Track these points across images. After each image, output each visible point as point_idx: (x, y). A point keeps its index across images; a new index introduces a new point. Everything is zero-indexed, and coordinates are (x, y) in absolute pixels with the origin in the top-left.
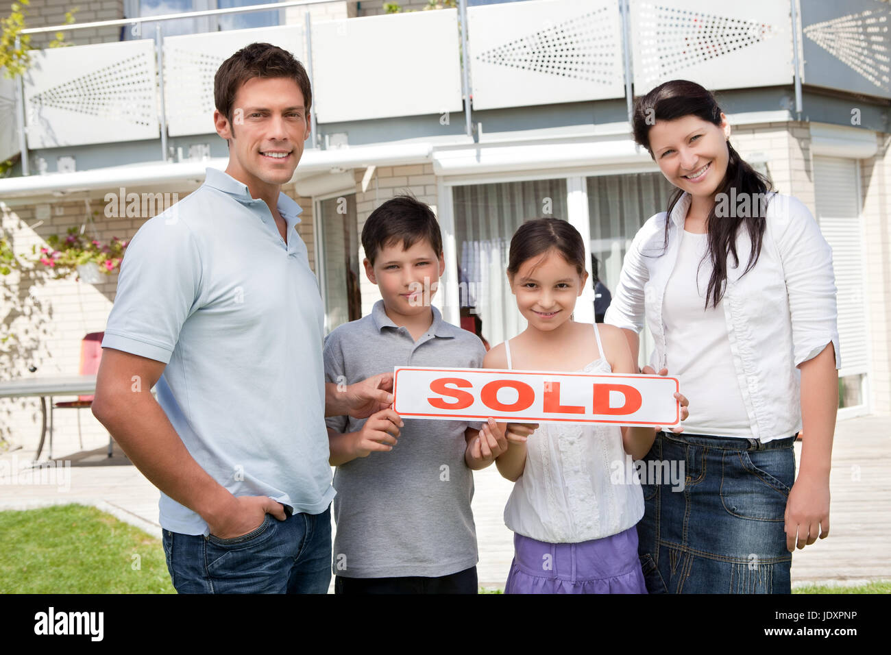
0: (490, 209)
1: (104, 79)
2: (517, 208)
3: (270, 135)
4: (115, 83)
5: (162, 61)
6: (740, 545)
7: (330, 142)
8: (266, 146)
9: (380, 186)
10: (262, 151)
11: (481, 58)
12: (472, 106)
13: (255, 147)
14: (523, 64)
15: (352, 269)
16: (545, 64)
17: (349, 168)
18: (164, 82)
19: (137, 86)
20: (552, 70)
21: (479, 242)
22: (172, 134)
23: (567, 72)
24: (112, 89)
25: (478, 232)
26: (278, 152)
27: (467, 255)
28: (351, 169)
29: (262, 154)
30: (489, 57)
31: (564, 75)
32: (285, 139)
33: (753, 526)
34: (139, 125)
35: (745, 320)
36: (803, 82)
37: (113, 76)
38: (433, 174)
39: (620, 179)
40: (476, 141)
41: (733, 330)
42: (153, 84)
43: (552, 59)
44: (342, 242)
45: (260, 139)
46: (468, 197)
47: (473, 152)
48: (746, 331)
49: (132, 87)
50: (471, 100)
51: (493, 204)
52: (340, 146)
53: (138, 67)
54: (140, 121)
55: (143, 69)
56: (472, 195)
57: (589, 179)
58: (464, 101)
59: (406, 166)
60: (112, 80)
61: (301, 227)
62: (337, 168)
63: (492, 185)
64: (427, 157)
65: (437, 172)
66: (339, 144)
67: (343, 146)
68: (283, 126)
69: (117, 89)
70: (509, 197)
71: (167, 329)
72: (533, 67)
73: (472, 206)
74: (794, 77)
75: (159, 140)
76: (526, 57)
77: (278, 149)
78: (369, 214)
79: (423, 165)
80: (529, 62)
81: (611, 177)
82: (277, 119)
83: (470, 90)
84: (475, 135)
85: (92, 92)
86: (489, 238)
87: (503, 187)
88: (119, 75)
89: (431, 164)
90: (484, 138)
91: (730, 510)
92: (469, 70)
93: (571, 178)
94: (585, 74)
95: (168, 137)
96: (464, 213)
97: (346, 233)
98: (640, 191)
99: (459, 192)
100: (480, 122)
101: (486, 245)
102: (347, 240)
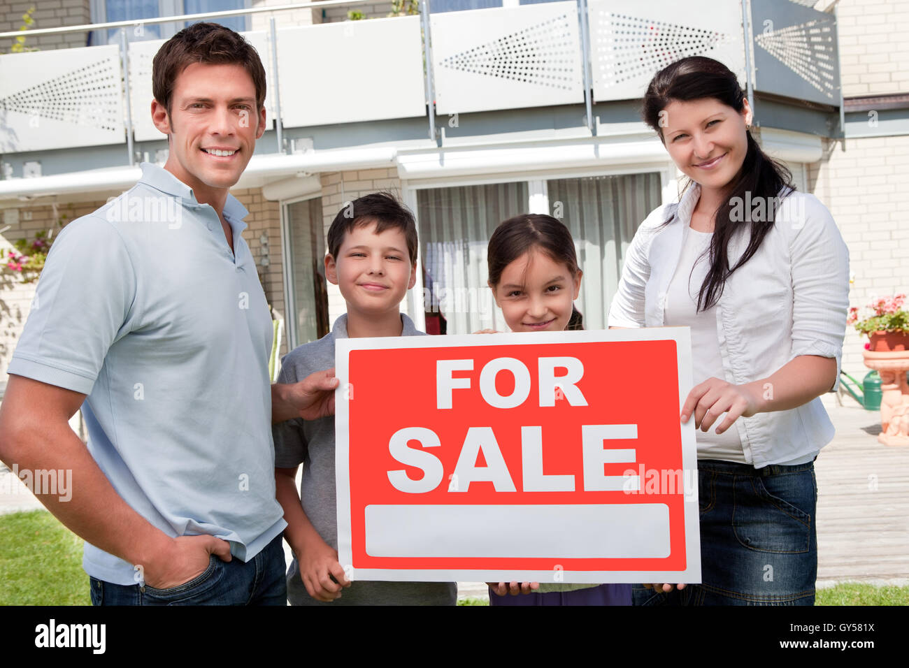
0: (454, 211)
1: (69, 84)
2: (480, 210)
3: (212, 129)
4: (81, 88)
5: (128, 67)
6: (755, 581)
7: (295, 147)
8: (208, 142)
9: (346, 190)
10: (203, 147)
11: (444, 64)
12: (435, 111)
13: (194, 142)
14: (485, 69)
15: (319, 271)
16: (507, 70)
17: (314, 172)
18: (130, 88)
19: (102, 91)
20: (513, 75)
21: (442, 243)
22: (138, 139)
23: (528, 78)
24: (77, 95)
25: (442, 233)
26: (222, 150)
27: (432, 256)
28: (317, 173)
29: (204, 150)
30: (452, 63)
31: (525, 80)
32: (231, 135)
33: (770, 559)
34: (106, 130)
35: (739, 332)
36: (755, 88)
37: (79, 82)
38: (398, 178)
39: (579, 183)
40: (440, 145)
41: (725, 342)
42: (118, 89)
43: (513, 65)
44: (309, 245)
45: (202, 133)
46: (432, 200)
47: (437, 156)
48: (739, 343)
49: (97, 92)
50: (435, 105)
51: (457, 207)
52: (305, 150)
53: (104, 73)
54: (106, 126)
55: (108, 74)
56: (436, 199)
57: (550, 183)
58: (427, 107)
59: (371, 169)
60: (77, 85)
61: (269, 230)
62: (303, 172)
63: (455, 188)
64: (391, 161)
65: (402, 176)
66: (304, 148)
67: (309, 151)
68: (228, 119)
69: (82, 94)
70: (472, 200)
71: (90, 355)
72: (495, 73)
73: (436, 209)
74: (746, 84)
75: (125, 145)
76: (488, 63)
77: (223, 146)
78: (334, 218)
79: (388, 169)
80: (490, 68)
81: (572, 180)
82: (221, 111)
83: (433, 95)
84: (439, 139)
85: (57, 97)
86: (452, 239)
87: (466, 190)
88: (84, 80)
89: (396, 168)
90: (448, 142)
91: (743, 542)
92: (432, 77)
93: (533, 181)
94: (545, 80)
95: (135, 142)
96: (428, 215)
97: (313, 236)
98: (599, 195)
99: (423, 195)
100: (442, 126)
101: (449, 246)
102: (314, 242)
